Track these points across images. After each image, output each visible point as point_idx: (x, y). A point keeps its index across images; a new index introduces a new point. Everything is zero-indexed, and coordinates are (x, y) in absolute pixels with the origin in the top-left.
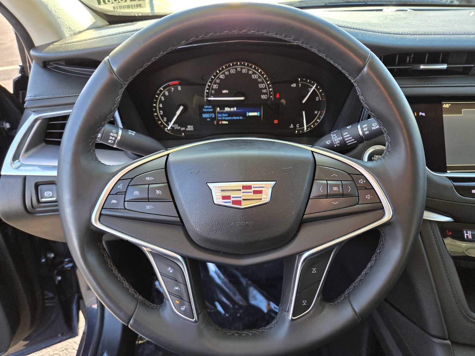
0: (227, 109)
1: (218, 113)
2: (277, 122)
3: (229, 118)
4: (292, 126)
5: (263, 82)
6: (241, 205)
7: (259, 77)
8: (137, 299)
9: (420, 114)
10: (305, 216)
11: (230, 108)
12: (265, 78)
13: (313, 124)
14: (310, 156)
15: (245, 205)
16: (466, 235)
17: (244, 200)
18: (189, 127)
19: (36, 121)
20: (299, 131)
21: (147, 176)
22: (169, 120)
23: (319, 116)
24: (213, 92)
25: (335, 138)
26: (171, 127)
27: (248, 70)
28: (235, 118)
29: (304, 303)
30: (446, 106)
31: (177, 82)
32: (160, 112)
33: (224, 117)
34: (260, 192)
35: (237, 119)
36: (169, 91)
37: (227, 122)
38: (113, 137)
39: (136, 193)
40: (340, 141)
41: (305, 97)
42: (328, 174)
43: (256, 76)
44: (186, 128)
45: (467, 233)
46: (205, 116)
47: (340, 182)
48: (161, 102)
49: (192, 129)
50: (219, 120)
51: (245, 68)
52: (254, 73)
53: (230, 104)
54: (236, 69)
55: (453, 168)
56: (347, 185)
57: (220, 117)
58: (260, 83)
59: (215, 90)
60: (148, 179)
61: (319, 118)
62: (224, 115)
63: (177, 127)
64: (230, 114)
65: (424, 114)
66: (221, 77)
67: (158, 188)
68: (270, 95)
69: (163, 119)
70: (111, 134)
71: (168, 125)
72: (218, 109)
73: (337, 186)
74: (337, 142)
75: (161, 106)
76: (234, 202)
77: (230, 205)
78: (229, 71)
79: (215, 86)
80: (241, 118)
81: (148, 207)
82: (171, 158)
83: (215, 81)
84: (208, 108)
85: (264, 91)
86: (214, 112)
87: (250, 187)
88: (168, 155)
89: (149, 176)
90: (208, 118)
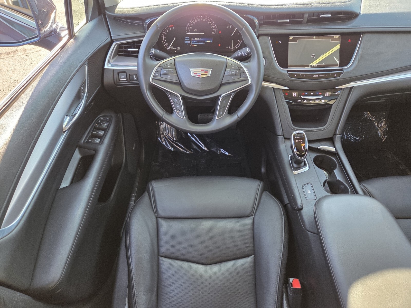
0: (196, 39)
1: (192, 41)
2: (220, 46)
3: (197, 43)
4: (227, 47)
5: (213, 26)
6: (200, 76)
7: (211, 23)
8: (164, 111)
9: (279, 42)
10: (222, 82)
11: (198, 38)
12: (214, 24)
13: (237, 46)
14: (225, 60)
15: (202, 76)
16: (294, 95)
17: (201, 75)
18: (178, 48)
19: (115, 45)
20: (230, 50)
21: (168, 65)
22: (169, 44)
23: (240, 42)
24: (190, 30)
25: (239, 53)
26: (170, 48)
27: (206, 19)
28: (200, 43)
29: (221, 113)
30: (291, 38)
31: (173, 26)
32: (164, 41)
33: (195, 43)
34: (207, 72)
35: (201, 44)
36: (169, 30)
37: (196, 46)
38: (151, 52)
39: (165, 71)
40: (241, 54)
41: (233, 33)
42: (231, 67)
43: (210, 22)
44: (177, 48)
45: (294, 94)
46: (186, 42)
47: (235, 70)
48: (165, 35)
49: (180, 49)
50: (192, 44)
51: (204, 19)
52: (209, 21)
53: (198, 36)
54: (200, 19)
55: (291, 66)
56: (237, 71)
57: (193, 43)
58: (212, 26)
59: (190, 29)
60: (168, 67)
61: (240, 44)
62: (195, 42)
63: (173, 48)
64: (198, 41)
65: (280, 42)
66: (193, 23)
67: (172, 70)
68: (217, 32)
69: (166, 44)
70: (151, 51)
71: (169, 47)
72: (192, 39)
73: (234, 71)
74: (240, 55)
75: (165, 37)
76: (198, 75)
77: (197, 76)
78: (197, 20)
79: (190, 28)
80: (203, 43)
81: (169, 77)
82: (176, 60)
83: (191, 25)
84: (187, 38)
85: (214, 30)
86: (190, 40)
87: (203, 70)
88: (175, 58)
89: (169, 65)
90: (187, 43)
